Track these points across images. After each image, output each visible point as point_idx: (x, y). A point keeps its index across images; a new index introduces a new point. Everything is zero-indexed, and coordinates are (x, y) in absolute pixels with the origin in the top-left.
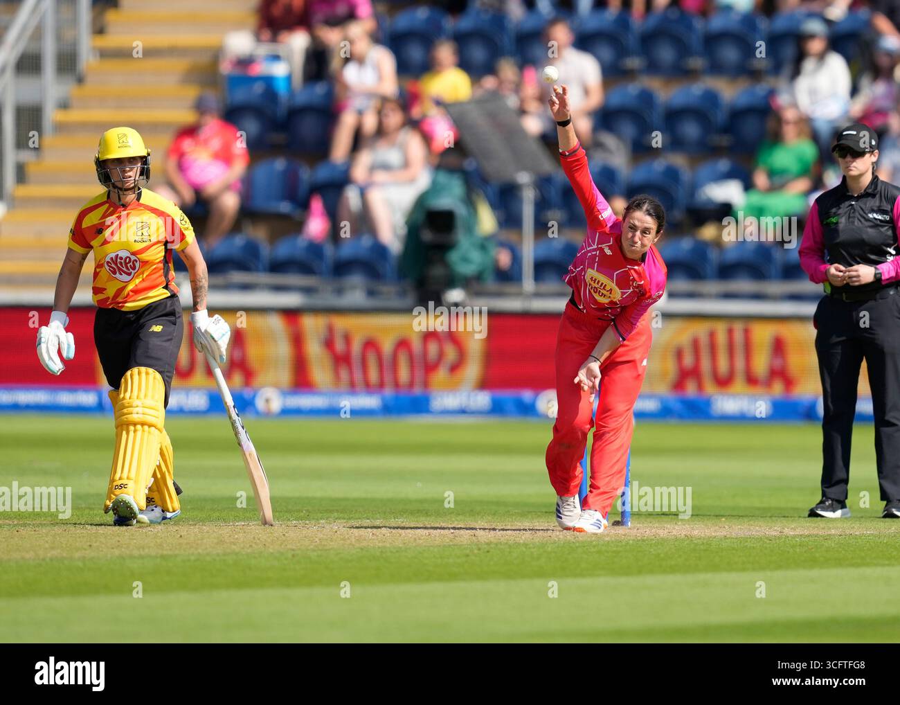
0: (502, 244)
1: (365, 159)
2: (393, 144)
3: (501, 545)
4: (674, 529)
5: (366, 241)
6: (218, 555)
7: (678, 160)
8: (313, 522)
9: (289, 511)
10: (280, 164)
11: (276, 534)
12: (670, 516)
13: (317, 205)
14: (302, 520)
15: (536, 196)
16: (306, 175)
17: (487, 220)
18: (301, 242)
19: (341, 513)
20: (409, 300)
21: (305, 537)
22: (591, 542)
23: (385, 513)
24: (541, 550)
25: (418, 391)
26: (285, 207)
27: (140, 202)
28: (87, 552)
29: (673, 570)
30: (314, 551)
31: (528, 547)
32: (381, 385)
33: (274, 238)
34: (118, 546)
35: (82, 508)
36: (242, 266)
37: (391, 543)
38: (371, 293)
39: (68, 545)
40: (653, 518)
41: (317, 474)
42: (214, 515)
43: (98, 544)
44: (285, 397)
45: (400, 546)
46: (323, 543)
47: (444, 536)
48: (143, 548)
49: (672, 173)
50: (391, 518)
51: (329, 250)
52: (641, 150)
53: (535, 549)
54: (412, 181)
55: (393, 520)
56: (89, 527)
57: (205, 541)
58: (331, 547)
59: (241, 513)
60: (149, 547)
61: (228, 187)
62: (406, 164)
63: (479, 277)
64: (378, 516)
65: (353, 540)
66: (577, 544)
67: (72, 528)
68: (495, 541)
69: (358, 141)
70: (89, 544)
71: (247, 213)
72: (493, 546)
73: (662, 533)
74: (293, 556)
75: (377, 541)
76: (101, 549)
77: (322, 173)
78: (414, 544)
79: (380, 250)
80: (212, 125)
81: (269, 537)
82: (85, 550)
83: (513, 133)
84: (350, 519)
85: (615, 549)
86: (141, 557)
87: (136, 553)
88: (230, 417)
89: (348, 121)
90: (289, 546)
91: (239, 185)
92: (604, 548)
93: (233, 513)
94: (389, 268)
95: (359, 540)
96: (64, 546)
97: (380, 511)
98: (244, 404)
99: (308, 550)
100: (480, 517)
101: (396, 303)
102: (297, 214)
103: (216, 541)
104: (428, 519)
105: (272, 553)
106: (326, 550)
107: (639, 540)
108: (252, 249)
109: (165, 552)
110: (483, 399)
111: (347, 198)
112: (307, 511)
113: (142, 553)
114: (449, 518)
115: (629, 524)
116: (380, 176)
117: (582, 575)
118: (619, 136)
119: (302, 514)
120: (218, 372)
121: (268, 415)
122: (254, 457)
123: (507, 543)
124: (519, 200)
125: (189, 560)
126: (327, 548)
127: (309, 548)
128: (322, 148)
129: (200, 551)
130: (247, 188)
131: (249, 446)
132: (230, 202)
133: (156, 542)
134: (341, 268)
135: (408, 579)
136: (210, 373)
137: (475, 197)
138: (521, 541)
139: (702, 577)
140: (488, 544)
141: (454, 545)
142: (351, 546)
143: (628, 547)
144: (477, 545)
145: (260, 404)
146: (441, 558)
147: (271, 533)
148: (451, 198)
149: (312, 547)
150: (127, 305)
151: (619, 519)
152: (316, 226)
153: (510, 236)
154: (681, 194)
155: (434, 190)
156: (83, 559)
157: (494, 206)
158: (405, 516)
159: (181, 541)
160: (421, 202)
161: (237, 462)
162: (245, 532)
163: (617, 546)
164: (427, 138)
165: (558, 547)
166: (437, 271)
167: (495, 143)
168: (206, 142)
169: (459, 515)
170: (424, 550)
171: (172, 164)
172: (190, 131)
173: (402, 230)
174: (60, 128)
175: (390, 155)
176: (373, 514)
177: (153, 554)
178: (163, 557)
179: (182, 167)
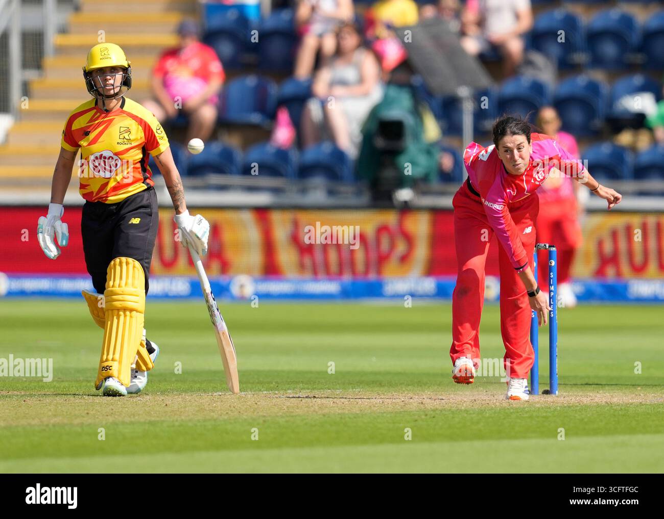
0: (445, 150)
1: (325, 76)
2: (349, 63)
3: (446, 411)
4: (596, 396)
5: (326, 148)
6: (199, 421)
7: (598, 76)
8: (282, 392)
9: (260, 383)
10: (251, 81)
11: (249, 403)
12: (593, 386)
13: (284, 116)
14: (271, 390)
15: (474, 108)
16: (275, 90)
17: (432, 129)
18: (270, 148)
19: (306, 384)
20: (365, 199)
21: (275, 405)
22: (524, 408)
23: (344, 384)
24: (480, 416)
25: (372, 277)
26: (255, 118)
27: (123, 109)
28: (85, 419)
29: (596, 432)
30: (282, 417)
31: (469, 413)
32: (340, 273)
33: (246, 145)
34: (112, 413)
35: (80, 380)
36: (219, 169)
37: (349, 410)
38: (331, 192)
39: (68, 413)
40: (578, 388)
41: (286, 351)
42: (195, 386)
43: (94, 412)
44: (257, 283)
45: (358, 412)
46: (290, 410)
47: (396, 404)
48: (134, 416)
49: (593, 87)
50: (349, 389)
51: (295, 157)
52: (565, 67)
53: (474, 415)
54: (366, 95)
55: (351, 390)
56: (86, 397)
57: (187, 409)
58: (297, 414)
59: (219, 385)
60: (139, 414)
61: (206, 102)
62: (361, 80)
63: (425, 179)
64: (338, 387)
65: (317, 408)
66: (512, 411)
67: (72, 398)
68: (440, 408)
69: (319, 61)
70: (86, 411)
71: (223, 124)
72: (438, 412)
73: (586, 400)
74: (264, 421)
75: (337, 409)
76: (97, 416)
77: (288, 89)
78: (369, 411)
79: (339, 155)
80: (192, 47)
81: (243, 406)
82: (83, 417)
83: (454, 53)
84: (314, 389)
85: (544, 414)
86: (132, 423)
87: (127, 419)
88: (207, 301)
89: (309, 44)
90: (261, 414)
91: (216, 100)
92: (535, 414)
93: (212, 385)
94: (347, 171)
95: (321, 407)
96: (65, 413)
97: (340, 382)
98: (220, 290)
99: (277, 416)
100: (426, 387)
101: (353, 201)
102: (266, 123)
103: (197, 409)
104: (382, 389)
105: (245, 420)
106: (292, 416)
107: (565, 407)
108: (227, 155)
109: (153, 419)
110: (429, 285)
111: (309, 111)
112: (277, 383)
113: (133, 420)
114: (399, 388)
115: (557, 392)
116: (339, 91)
117: (515, 437)
118: (547, 55)
119: (272, 385)
120: (200, 264)
121: (243, 299)
122: (227, 336)
123: (450, 410)
124: (460, 111)
125: (173, 426)
126: (294, 414)
127: (278, 414)
128: (288, 67)
129: (183, 418)
130: (223, 101)
131: (223, 326)
132: (208, 114)
133: (145, 410)
134: (305, 171)
135: (364, 442)
136: (191, 263)
137: (421, 109)
138: (463, 408)
139: (621, 438)
140: (434, 411)
141: (404, 412)
142: (314, 413)
143: (556, 412)
144: (424, 411)
145: (235, 290)
146: (394, 423)
147: (245, 402)
148: (400, 111)
149: (281, 414)
150: (109, 198)
151: (548, 388)
152: (283, 134)
153: (452, 142)
154: (601, 106)
155: (386, 102)
156: (81, 425)
157: (438, 117)
158: (361, 387)
159: (167, 409)
160: (374, 113)
161: (212, 340)
162: (222, 401)
163: (546, 412)
164: (379, 58)
165: (495, 413)
166: (388, 174)
167: (439, 62)
168: (187, 62)
169: (409, 385)
170: (378, 416)
171: (157, 82)
172: (173, 53)
173: (358, 137)
174: (61, 50)
175: (347, 72)
176: (333, 385)
177: (142, 420)
178: (151, 423)
179: (166, 84)
